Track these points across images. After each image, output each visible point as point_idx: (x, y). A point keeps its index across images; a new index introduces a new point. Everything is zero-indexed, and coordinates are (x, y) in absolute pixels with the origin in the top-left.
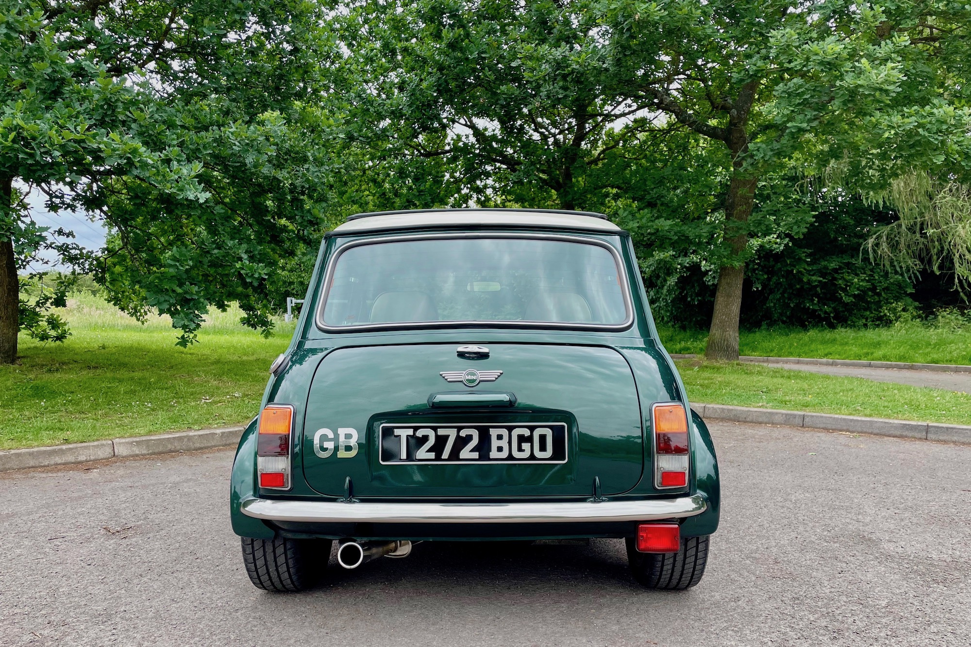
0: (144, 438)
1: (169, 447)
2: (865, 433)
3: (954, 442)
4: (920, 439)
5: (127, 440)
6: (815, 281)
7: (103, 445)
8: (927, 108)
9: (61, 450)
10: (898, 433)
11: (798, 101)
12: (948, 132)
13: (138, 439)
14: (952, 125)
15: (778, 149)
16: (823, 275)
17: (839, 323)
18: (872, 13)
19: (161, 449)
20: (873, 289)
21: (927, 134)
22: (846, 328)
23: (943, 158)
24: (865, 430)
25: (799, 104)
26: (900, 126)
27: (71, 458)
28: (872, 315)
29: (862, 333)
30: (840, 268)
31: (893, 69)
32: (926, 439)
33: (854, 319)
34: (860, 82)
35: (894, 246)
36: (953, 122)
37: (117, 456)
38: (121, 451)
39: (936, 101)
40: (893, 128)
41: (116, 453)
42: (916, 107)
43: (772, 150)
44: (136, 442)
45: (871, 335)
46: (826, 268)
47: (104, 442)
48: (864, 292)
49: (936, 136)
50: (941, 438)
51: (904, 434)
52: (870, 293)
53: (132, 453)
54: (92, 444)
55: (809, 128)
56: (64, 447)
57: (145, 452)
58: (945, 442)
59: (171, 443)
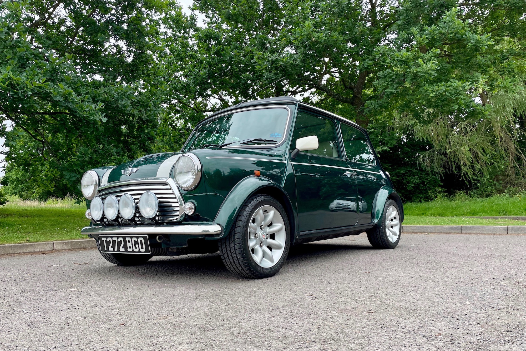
0: (69, 241)
1: (83, 246)
2: (432, 232)
3: (475, 234)
4: (459, 233)
5: (61, 241)
6: (394, 179)
7: (48, 243)
8: (449, 83)
9: (26, 245)
10: (448, 231)
11: (390, 80)
12: (459, 94)
13: (66, 241)
14: (461, 90)
15: (381, 104)
16: (398, 176)
17: (407, 200)
18: (422, 39)
19: (78, 246)
20: (423, 183)
21: (449, 95)
22: (411, 202)
23: (457, 106)
24: (432, 231)
25: (391, 81)
26: (437, 91)
27: (31, 250)
28: (423, 196)
29: (419, 204)
30: (406, 173)
31: (433, 63)
32: (461, 233)
33: (415, 198)
34: (418, 69)
35: (432, 161)
36: (461, 89)
37: (55, 250)
38: (58, 247)
39: (452, 80)
40: (434, 92)
41: (55, 248)
42: (443, 83)
43: (378, 104)
44: (65, 242)
45: (424, 205)
46: (399, 173)
47: (49, 242)
48: (418, 184)
49: (454, 96)
50: (468, 232)
51: (451, 231)
52: (421, 185)
53: (63, 248)
54: (43, 243)
55: (395, 92)
56: (28, 244)
57: (70, 248)
58: (470, 234)
59: (84, 244)
